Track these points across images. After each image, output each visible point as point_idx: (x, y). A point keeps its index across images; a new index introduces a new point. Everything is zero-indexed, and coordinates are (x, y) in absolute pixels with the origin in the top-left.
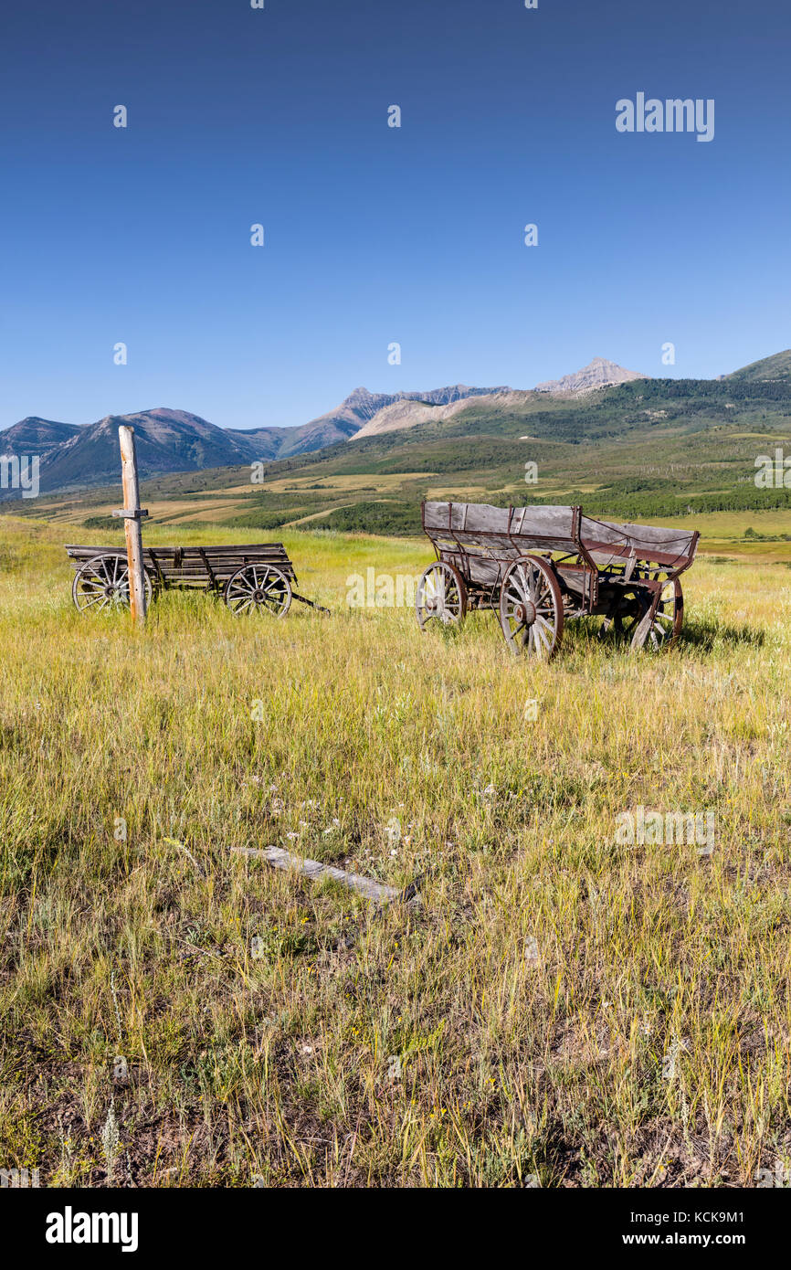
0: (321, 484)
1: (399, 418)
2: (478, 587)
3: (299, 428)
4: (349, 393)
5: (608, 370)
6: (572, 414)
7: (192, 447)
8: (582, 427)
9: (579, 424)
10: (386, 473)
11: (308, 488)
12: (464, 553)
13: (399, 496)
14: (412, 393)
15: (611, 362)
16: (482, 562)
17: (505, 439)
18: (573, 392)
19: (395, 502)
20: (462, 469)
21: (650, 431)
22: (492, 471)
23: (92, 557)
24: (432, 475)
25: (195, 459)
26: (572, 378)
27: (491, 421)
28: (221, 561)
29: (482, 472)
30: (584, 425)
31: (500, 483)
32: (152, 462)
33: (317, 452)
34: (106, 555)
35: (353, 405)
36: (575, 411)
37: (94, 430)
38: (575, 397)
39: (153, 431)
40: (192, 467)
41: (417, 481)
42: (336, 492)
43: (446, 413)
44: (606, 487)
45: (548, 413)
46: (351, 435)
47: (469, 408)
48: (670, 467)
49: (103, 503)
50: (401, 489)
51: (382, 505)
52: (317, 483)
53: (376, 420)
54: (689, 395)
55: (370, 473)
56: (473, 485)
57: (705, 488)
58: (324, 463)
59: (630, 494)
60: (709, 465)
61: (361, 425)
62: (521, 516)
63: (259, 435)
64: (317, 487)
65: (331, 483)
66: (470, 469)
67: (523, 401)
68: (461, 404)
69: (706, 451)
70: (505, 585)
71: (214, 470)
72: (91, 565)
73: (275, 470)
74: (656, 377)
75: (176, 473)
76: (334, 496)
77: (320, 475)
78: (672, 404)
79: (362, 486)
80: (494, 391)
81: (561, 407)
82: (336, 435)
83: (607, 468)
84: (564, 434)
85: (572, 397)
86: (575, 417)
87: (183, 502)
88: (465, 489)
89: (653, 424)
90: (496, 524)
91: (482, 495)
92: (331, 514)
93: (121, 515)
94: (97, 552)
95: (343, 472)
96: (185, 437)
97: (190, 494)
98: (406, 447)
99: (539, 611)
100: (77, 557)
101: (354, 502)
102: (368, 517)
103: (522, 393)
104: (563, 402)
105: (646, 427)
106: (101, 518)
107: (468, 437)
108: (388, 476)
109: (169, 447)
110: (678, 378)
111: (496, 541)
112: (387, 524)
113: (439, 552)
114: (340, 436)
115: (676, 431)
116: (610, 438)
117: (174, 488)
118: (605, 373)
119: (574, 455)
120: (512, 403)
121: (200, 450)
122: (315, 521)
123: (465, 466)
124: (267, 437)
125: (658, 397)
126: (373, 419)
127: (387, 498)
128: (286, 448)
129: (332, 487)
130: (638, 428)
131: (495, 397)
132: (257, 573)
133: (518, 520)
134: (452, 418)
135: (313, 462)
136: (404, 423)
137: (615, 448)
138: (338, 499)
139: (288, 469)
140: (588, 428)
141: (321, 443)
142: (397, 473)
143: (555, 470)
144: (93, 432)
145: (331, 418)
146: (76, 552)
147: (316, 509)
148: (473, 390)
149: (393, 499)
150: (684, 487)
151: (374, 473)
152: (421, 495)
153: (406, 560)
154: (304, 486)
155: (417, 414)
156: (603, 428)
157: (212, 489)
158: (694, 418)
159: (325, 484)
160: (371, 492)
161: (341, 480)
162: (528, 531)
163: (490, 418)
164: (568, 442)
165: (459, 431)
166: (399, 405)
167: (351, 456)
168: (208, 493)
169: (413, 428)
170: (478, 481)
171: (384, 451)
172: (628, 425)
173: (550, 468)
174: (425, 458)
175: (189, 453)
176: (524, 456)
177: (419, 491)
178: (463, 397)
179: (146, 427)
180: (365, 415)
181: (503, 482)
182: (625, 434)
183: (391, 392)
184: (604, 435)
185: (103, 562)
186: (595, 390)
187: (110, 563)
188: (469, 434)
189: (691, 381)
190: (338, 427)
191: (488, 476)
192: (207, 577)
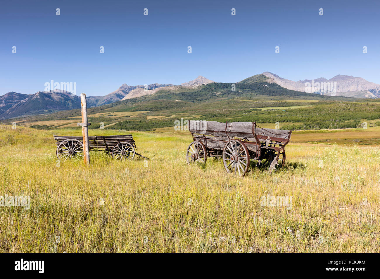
0: (111, 115)
1: (137, 94)
2: (210, 149)
3: (104, 97)
4: (121, 85)
5: (203, 80)
6: (192, 93)
7: (68, 102)
8: (195, 97)
9: (195, 96)
10: (133, 111)
11: (107, 116)
12: (205, 138)
13: (137, 118)
14: (141, 86)
15: (204, 77)
16: (212, 141)
17: (171, 100)
18: (192, 86)
19: (136, 120)
20: (158, 110)
21: (216, 98)
22: (167, 111)
23: (64, 140)
24: (148, 112)
25: (69, 106)
26: (192, 82)
27: (167, 95)
28: (111, 141)
29: (164, 111)
30: (196, 97)
31: (170, 115)
32: (54, 107)
33: (110, 104)
34: (69, 139)
35: (122, 89)
36: (193, 92)
37: (34, 96)
38: (193, 88)
39: (54, 97)
40: (68, 109)
41: (143, 114)
42: (117, 117)
43: (153, 92)
44: (203, 116)
45: (185, 93)
46: (121, 99)
47: (160, 91)
48: (223, 110)
49: (37, 121)
50: (138, 116)
51: (132, 121)
52: (110, 114)
53: (130, 94)
54: (228, 88)
55: (128, 111)
56: (162, 115)
57: (234, 116)
58: (113, 108)
59: (211, 118)
60: (234, 109)
61: (125, 96)
62: (231, 125)
63: (90, 98)
64: (110, 115)
65: (115, 114)
66: (160, 110)
67: (177, 89)
68: (157, 89)
69: (233, 105)
70: (225, 149)
71: (75, 110)
72: (63, 143)
73: (96, 110)
74: (218, 82)
75: (62, 111)
76: (116, 119)
77: (111, 112)
78: (223, 90)
79: (125, 115)
80: (168, 86)
81: (189, 91)
82: (116, 99)
83: (204, 110)
84: (190, 99)
85: (192, 88)
86: (193, 94)
87: (65, 121)
88: (159, 116)
89: (217, 96)
90: (220, 128)
91: (164, 118)
92: (115, 124)
93: (81, 125)
94: (65, 138)
95: (119, 111)
96: (65, 99)
97: (67, 118)
98: (140, 103)
99: (239, 158)
100: (58, 140)
101: (123, 120)
102: (127, 125)
103: (177, 86)
104: (189, 89)
105: (215, 97)
106: (36, 126)
107: (159, 100)
108: (133, 112)
109: (60, 102)
110: (225, 83)
111: (220, 134)
112: (134, 127)
113: (194, 138)
114: (118, 99)
115: (224, 99)
116: (204, 101)
117: (62, 116)
118: (202, 80)
119: (193, 106)
120: (173, 90)
121: (71, 103)
122: (110, 127)
123: (159, 109)
124: (93, 99)
125: (219, 88)
126: (129, 94)
127: (134, 119)
128: (100, 103)
129: (115, 116)
130: (212, 98)
131: (168, 87)
132: (123, 145)
133: (229, 127)
134: (154, 94)
135: (109, 107)
136: (139, 95)
137: (206, 104)
138: (118, 119)
139: (101, 110)
140: (197, 97)
141: (111, 101)
142: (137, 111)
143: (187, 110)
144: (33, 97)
145: (115, 93)
146: (58, 138)
147: (110, 123)
148: (161, 85)
149: (136, 119)
150: (227, 116)
151: (129, 111)
152: (145, 118)
153: (151, 140)
154: (106, 115)
155: (143, 92)
156: (202, 98)
157: (74, 116)
158: (230, 95)
159: (113, 115)
160: (129, 117)
161: (119, 113)
162: (234, 131)
163: (167, 94)
164: (191, 102)
165: (157, 98)
166: (137, 90)
167: (121, 106)
168: (73, 117)
169: (142, 97)
170: (163, 114)
171: (133, 104)
172: (210, 97)
173: (186, 110)
174: (146, 107)
175: (67, 104)
176: (178, 106)
177: (144, 117)
178: (158, 87)
179: (52, 95)
180: (126, 93)
181: (171, 114)
182: (209, 100)
183: (134, 86)
184: (202, 100)
185: (68, 142)
186: (199, 86)
187: (70, 142)
188: (160, 99)
189: (229, 84)
190: (116, 96)
191: (166, 112)
192: (105, 147)
